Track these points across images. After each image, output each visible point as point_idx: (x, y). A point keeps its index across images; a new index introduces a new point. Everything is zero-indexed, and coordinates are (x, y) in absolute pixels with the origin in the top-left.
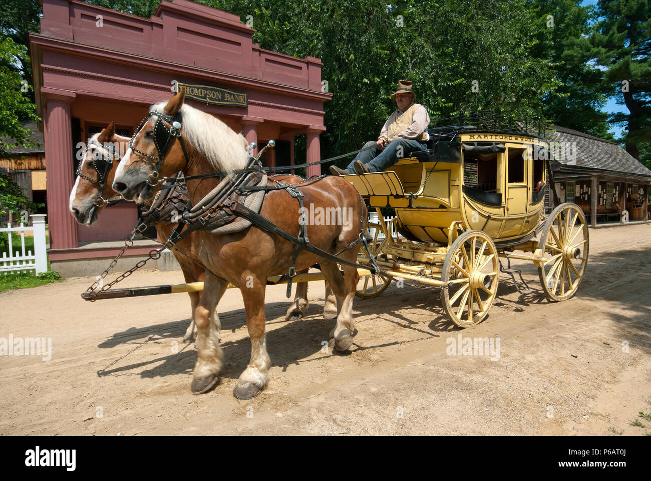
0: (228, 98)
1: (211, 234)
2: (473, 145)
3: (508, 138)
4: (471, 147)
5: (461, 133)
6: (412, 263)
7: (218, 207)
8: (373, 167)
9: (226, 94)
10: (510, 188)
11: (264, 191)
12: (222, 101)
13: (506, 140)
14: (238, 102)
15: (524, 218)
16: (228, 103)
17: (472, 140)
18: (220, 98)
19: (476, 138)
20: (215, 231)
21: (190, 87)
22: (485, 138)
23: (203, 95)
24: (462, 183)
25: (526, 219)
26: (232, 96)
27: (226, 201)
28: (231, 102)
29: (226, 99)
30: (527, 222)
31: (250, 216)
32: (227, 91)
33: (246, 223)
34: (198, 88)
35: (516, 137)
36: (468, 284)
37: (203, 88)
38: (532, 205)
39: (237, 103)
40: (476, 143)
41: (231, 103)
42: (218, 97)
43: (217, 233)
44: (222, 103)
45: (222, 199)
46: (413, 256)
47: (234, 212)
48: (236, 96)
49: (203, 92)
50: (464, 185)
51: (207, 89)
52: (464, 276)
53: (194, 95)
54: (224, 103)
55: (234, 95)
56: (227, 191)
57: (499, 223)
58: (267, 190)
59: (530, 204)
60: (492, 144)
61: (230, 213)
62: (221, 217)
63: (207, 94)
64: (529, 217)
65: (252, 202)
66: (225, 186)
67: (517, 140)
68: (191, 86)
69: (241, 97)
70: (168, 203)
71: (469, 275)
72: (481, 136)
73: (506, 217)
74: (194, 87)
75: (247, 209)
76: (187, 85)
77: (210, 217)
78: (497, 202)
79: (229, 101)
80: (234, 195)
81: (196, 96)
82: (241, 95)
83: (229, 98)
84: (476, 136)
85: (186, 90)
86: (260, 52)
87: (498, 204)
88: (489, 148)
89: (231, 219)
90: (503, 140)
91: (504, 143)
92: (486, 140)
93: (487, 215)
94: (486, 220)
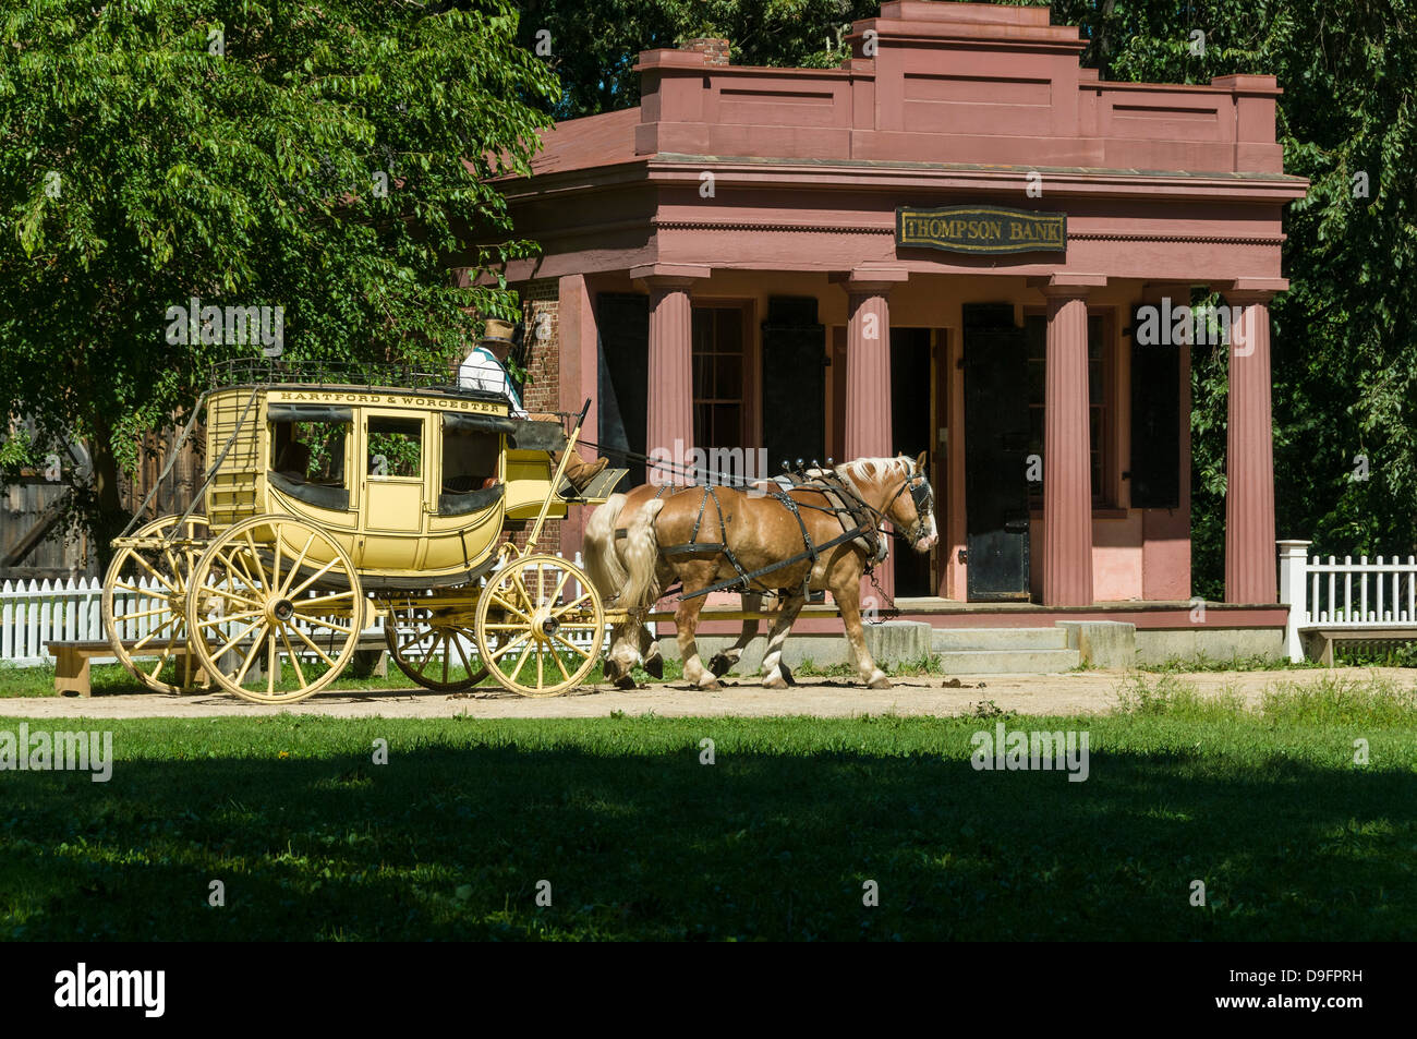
0: (1017, 234)
9: (1012, 224)
12: (1005, 244)
14: (1042, 240)
16: (1018, 247)
18: (998, 235)
21: (932, 219)
23: (959, 235)
26: (1028, 227)
28: (1027, 241)
29: (1013, 238)
32: (1015, 215)
34: (947, 219)
37: (959, 217)
39: (1042, 245)
41: (1025, 245)
42: (995, 235)
44: (1002, 248)
48: (1037, 225)
49: (959, 226)
51: (967, 218)
53: (939, 239)
54: (1009, 248)
55: (1032, 223)
63: (968, 229)
68: (933, 215)
69: (1050, 225)
74: (939, 218)
76: (924, 215)
79: (1021, 242)
81: (943, 240)
82: (1050, 222)
83: (1021, 233)
85: (921, 227)
86: (1099, 90)
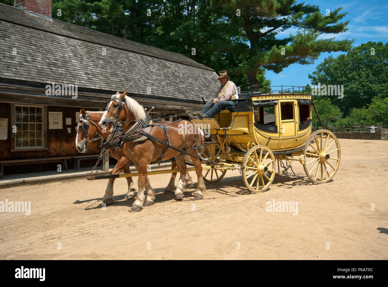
1: (133, 142)
2: (259, 102)
3: (280, 97)
4: (257, 104)
5: (252, 97)
6: (233, 163)
7: (135, 133)
8: (208, 115)
10: (282, 123)
11: (151, 127)
13: (279, 98)
15: (294, 138)
17: (258, 100)
19: (260, 99)
20: (134, 141)
22: (265, 98)
24: (254, 122)
25: (296, 139)
27: (138, 130)
30: (296, 140)
31: (147, 135)
33: (146, 138)
35: (286, 96)
36: (257, 171)
38: (299, 131)
40: (260, 102)
43: (135, 142)
45: (136, 129)
46: (233, 159)
47: (141, 134)
50: (255, 122)
52: (256, 167)
56: (138, 127)
57: (277, 141)
58: (153, 126)
59: (298, 131)
60: (270, 101)
61: (140, 134)
62: (137, 136)
64: (297, 137)
65: (147, 130)
66: (137, 125)
67: (287, 97)
70: (114, 139)
71: (258, 166)
72: (263, 98)
73: (281, 138)
75: (145, 133)
77: (132, 136)
78: (275, 130)
80: (140, 128)
84: (260, 98)
87: (275, 131)
88: (268, 103)
89: (140, 136)
90: (277, 98)
91: (278, 100)
92: (266, 99)
93: (269, 137)
94: (268, 140)
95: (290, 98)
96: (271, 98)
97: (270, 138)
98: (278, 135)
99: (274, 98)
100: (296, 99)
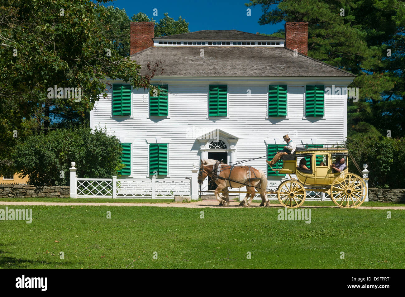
3: (316, 152)
4: (298, 156)
10: (317, 168)
15: (328, 178)
17: (299, 153)
19: (301, 153)
24: (297, 166)
40: (300, 155)
57: (314, 179)
59: (330, 173)
60: (307, 154)
64: (330, 178)
67: (321, 152)
72: (303, 152)
73: (316, 177)
78: (310, 173)
91: (314, 153)
92: (305, 153)
94: (305, 178)
95: (324, 152)
96: (308, 152)
97: (307, 177)
98: (312, 175)
99: (311, 152)
100: (330, 153)
